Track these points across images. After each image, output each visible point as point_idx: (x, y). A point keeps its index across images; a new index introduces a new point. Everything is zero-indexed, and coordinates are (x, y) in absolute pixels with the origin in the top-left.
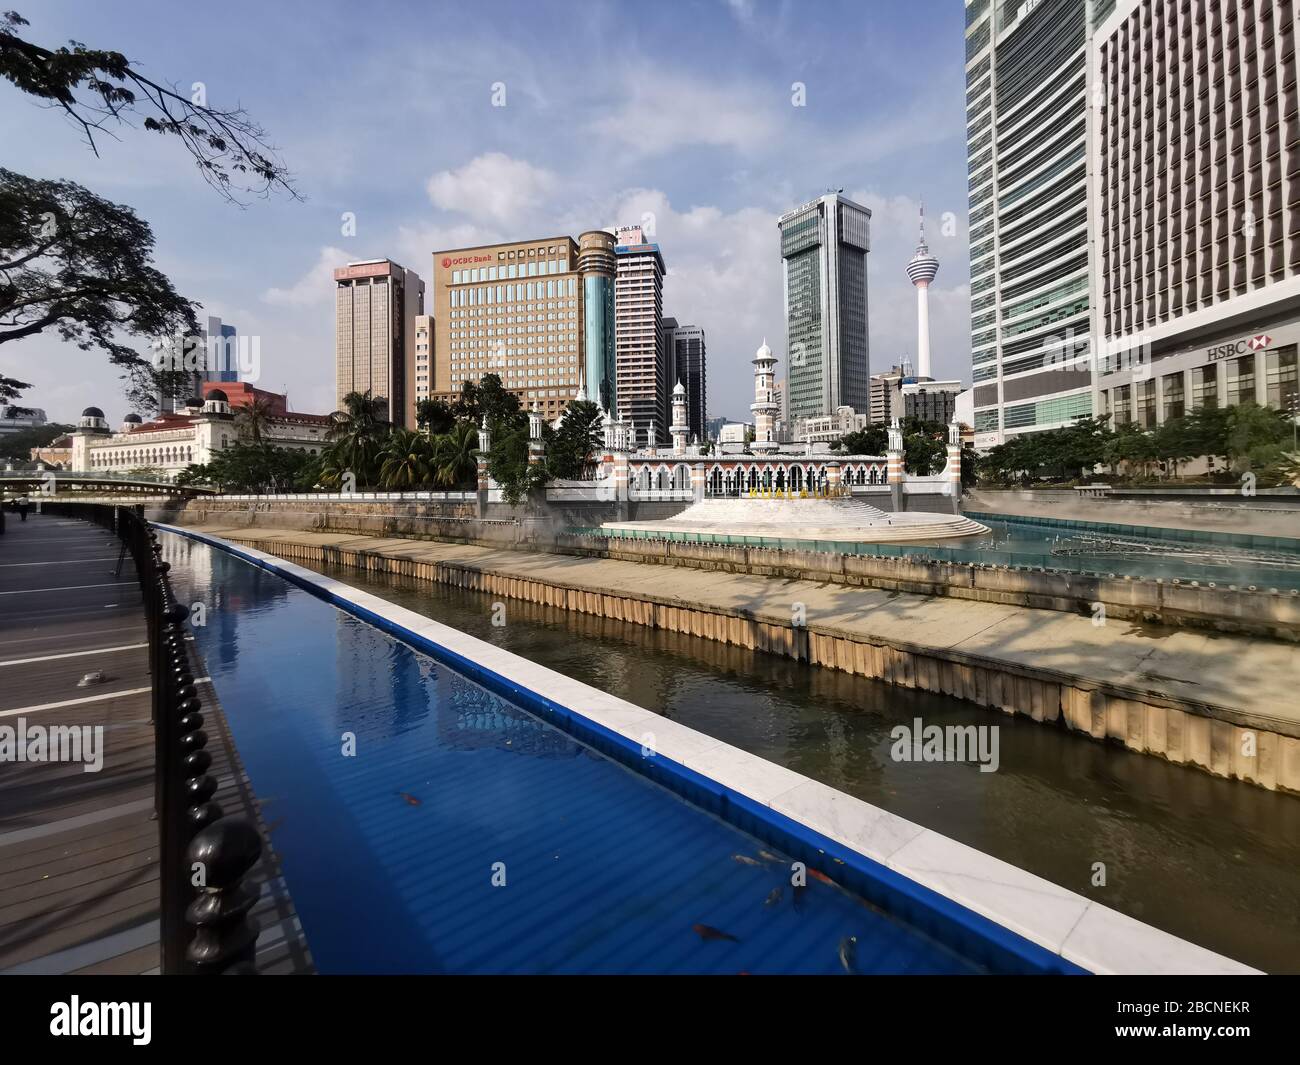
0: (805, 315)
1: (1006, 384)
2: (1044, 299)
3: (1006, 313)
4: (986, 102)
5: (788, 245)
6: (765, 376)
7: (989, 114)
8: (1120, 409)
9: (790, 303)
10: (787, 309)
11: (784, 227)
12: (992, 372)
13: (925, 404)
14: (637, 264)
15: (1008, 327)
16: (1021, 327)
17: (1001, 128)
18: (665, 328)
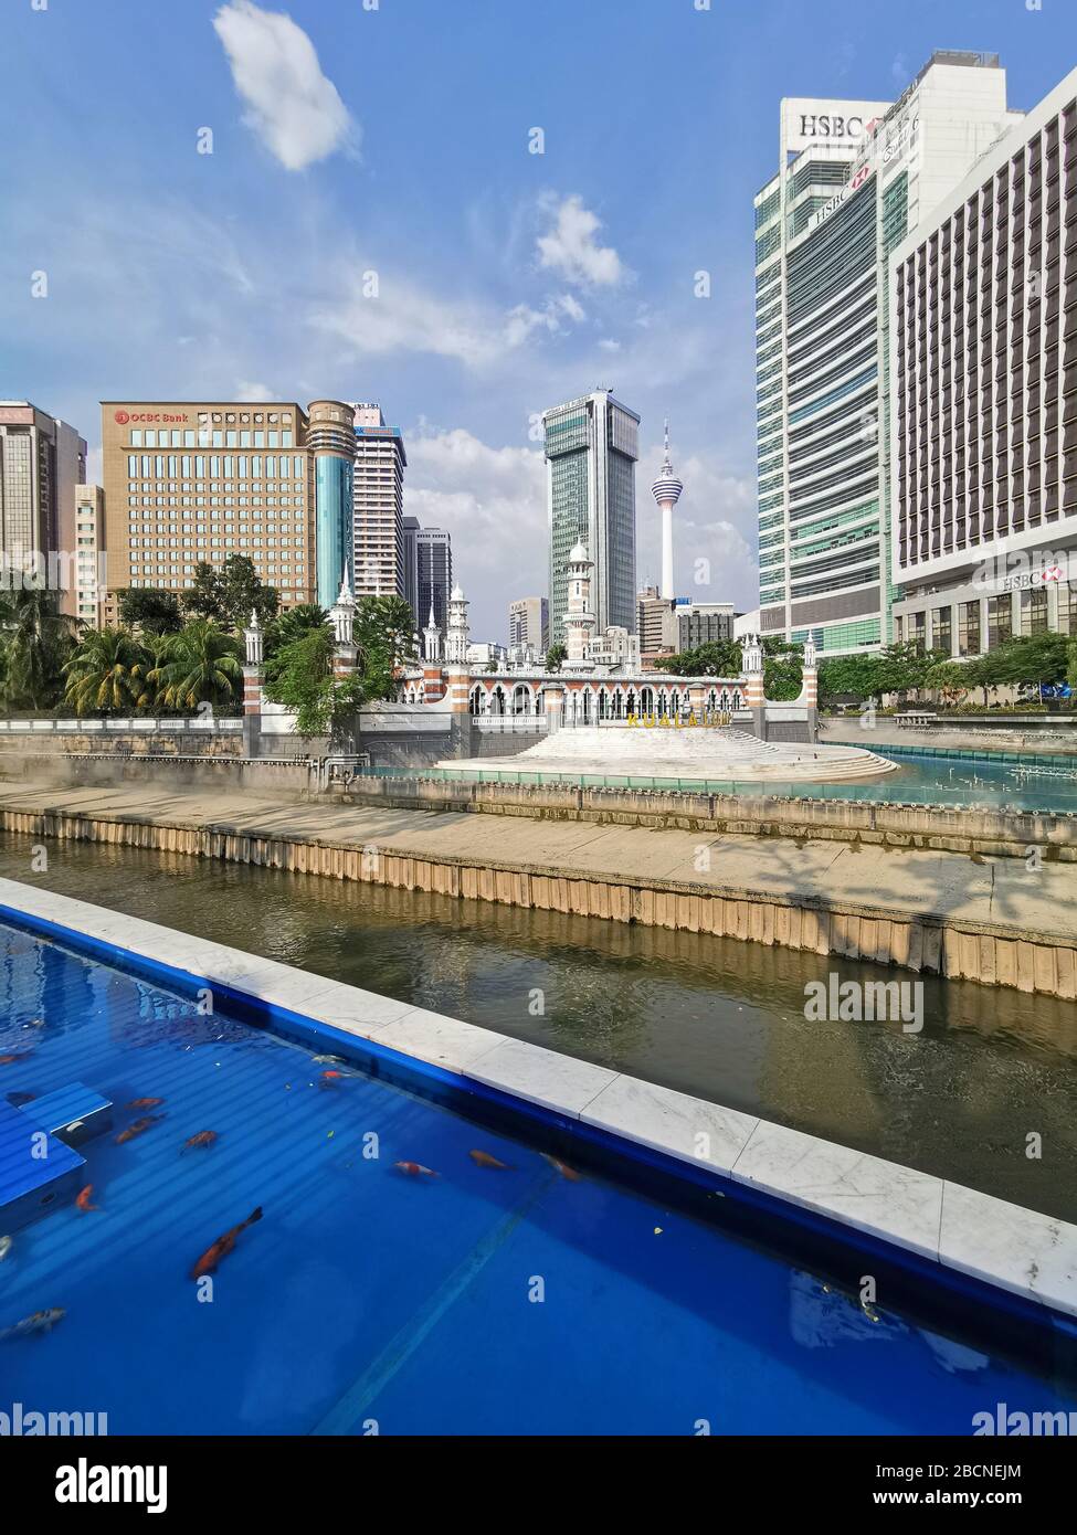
0: (570, 524)
1: (794, 607)
2: (833, 521)
3: (794, 533)
4: (777, 310)
5: (553, 444)
6: (580, 582)
7: (780, 323)
8: (913, 636)
9: (555, 509)
10: (550, 515)
11: (550, 424)
12: (779, 594)
13: (700, 626)
14: (375, 449)
15: (796, 549)
16: (811, 549)
17: (792, 339)
18: (407, 527)
